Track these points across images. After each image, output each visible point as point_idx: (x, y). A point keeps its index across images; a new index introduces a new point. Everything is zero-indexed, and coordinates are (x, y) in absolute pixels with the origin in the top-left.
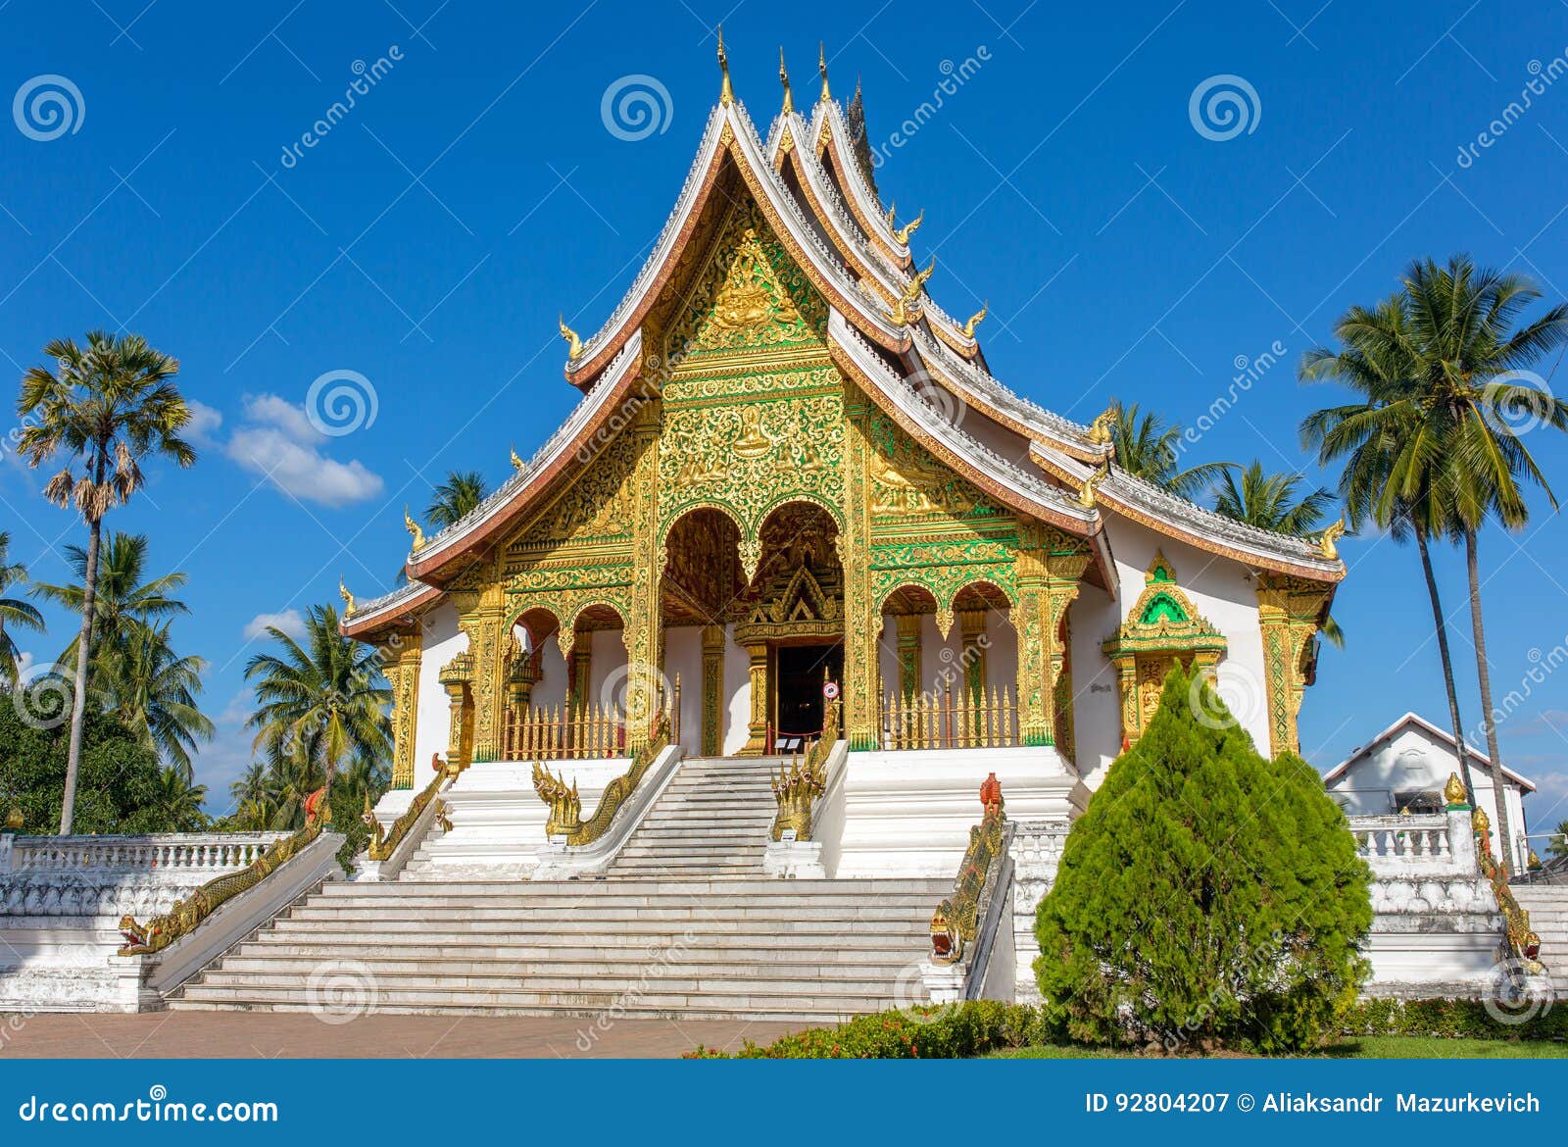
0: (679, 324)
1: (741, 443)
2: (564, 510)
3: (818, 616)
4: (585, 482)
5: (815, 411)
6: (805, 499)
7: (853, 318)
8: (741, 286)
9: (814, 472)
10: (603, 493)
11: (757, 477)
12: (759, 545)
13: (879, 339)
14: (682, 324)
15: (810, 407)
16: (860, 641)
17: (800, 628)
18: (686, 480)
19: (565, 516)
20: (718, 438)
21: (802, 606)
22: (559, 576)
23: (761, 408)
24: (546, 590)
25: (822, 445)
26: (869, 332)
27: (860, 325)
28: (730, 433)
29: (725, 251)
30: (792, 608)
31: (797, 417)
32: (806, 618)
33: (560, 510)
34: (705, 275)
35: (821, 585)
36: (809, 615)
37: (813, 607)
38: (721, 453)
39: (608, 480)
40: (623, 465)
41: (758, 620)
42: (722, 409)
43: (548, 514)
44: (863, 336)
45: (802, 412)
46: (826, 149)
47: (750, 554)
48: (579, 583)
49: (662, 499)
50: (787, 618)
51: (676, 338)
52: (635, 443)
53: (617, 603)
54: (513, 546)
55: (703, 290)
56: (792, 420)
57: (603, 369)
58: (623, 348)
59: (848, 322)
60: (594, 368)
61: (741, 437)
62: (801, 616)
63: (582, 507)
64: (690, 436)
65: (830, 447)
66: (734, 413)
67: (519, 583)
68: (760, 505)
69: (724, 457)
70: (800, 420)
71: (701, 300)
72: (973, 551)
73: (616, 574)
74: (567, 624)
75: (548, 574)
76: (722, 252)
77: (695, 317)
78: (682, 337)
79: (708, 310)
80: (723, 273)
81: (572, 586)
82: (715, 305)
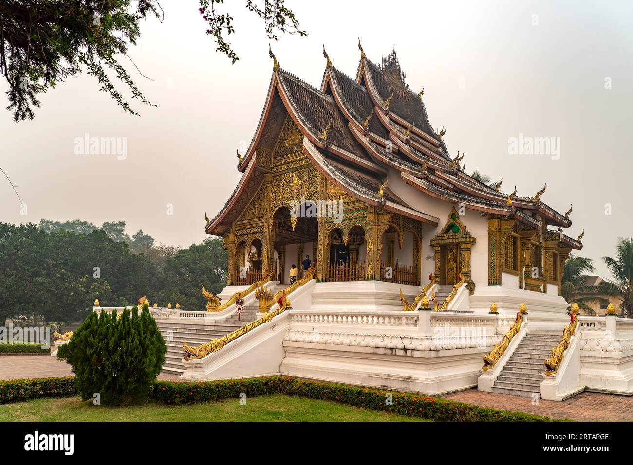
1: (292, 184)
2: (248, 210)
4: (254, 201)
5: (312, 171)
7: (310, 138)
8: (293, 132)
9: (311, 192)
11: (296, 195)
13: (317, 144)
14: (277, 147)
17: (334, 241)
18: (278, 198)
20: (286, 184)
21: (335, 234)
22: (247, 231)
23: (297, 172)
24: (244, 235)
25: (314, 183)
27: (314, 142)
28: (289, 182)
31: (307, 174)
32: (336, 238)
36: (337, 237)
38: (287, 188)
39: (259, 200)
40: (263, 195)
42: (287, 174)
43: (245, 212)
44: (314, 144)
45: (308, 172)
47: (294, 220)
48: (251, 232)
49: (272, 205)
51: (275, 152)
52: (265, 188)
53: (261, 238)
54: (237, 222)
55: (283, 135)
58: (251, 158)
59: (309, 140)
60: (245, 164)
61: (292, 182)
63: (253, 209)
64: (279, 184)
65: (316, 183)
66: (290, 175)
67: (238, 234)
69: (288, 190)
71: (282, 139)
72: (354, 214)
73: (260, 229)
74: (249, 245)
75: (244, 230)
77: (281, 144)
78: (277, 152)
79: (284, 142)
80: (288, 128)
81: (250, 234)
82: (286, 139)
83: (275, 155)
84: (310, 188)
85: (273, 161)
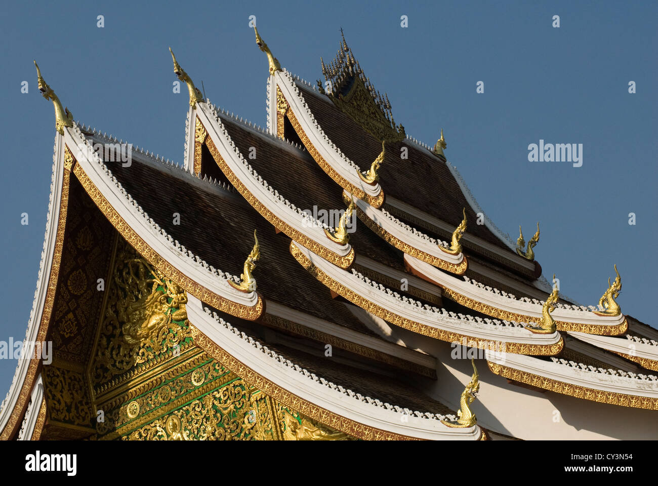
0: (97, 355)
5: (225, 402)
8: (140, 296)
14: (99, 353)
15: (220, 399)
23: (180, 414)
29: (121, 267)
34: (110, 297)
42: (148, 427)
46: (286, 118)
51: (97, 369)
56: (208, 419)
59: (205, 305)
66: (158, 428)
70: (215, 416)
71: (110, 324)
76: (118, 270)
77: (109, 341)
78: (102, 366)
79: (118, 331)
80: (123, 290)
82: (122, 324)
83: (98, 376)
85: (94, 400)
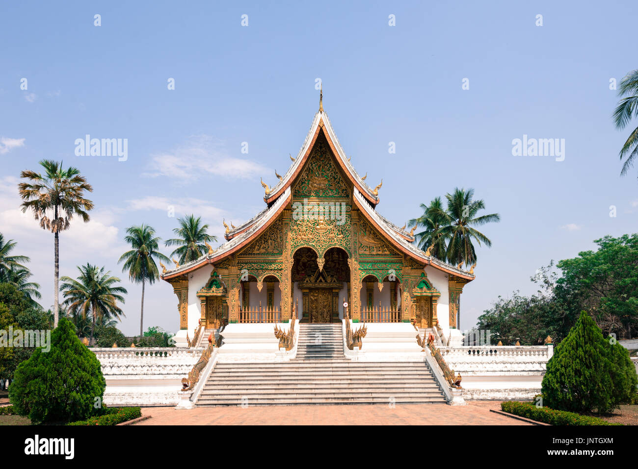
1: (318, 227)
2: (258, 244)
3: (326, 281)
4: (265, 235)
6: (338, 247)
7: (361, 191)
9: (341, 239)
10: (271, 239)
11: (323, 239)
12: (324, 260)
13: (370, 199)
16: (356, 290)
17: (321, 284)
18: (299, 237)
19: (258, 246)
20: (310, 225)
21: (321, 278)
22: (257, 266)
24: (253, 269)
25: (344, 230)
26: (366, 196)
27: (364, 194)
30: (317, 279)
33: (256, 244)
34: (306, 170)
35: (326, 272)
36: (323, 281)
37: (324, 278)
39: (273, 235)
40: (278, 231)
41: (307, 281)
43: (252, 245)
44: (364, 197)
47: (321, 262)
48: (264, 268)
49: (291, 243)
50: (316, 281)
52: (282, 224)
53: (277, 275)
54: (240, 254)
55: (304, 175)
57: (277, 199)
58: (284, 192)
59: (360, 192)
60: (274, 198)
61: (318, 225)
62: (321, 281)
63: (264, 243)
64: (301, 223)
65: (347, 230)
67: (243, 267)
68: (324, 247)
69: (312, 231)
71: (304, 178)
72: (390, 266)
73: (277, 266)
74: (260, 281)
75: (253, 265)
77: (302, 184)
78: (298, 190)
79: (307, 182)
80: (312, 170)
81: (262, 269)
83: (295, 193)
84: (340, 235)
85: (293, 199)
